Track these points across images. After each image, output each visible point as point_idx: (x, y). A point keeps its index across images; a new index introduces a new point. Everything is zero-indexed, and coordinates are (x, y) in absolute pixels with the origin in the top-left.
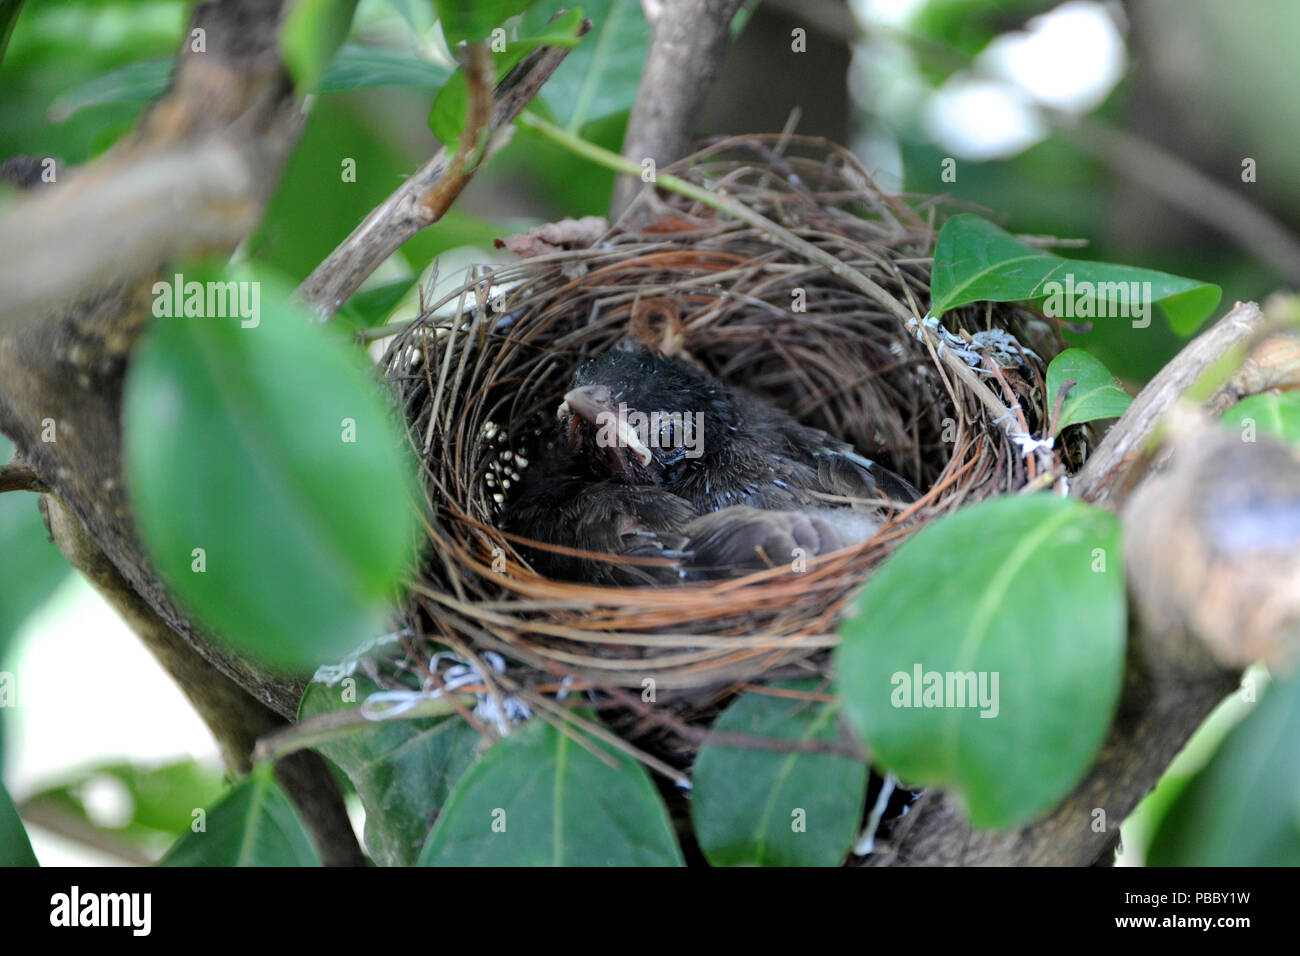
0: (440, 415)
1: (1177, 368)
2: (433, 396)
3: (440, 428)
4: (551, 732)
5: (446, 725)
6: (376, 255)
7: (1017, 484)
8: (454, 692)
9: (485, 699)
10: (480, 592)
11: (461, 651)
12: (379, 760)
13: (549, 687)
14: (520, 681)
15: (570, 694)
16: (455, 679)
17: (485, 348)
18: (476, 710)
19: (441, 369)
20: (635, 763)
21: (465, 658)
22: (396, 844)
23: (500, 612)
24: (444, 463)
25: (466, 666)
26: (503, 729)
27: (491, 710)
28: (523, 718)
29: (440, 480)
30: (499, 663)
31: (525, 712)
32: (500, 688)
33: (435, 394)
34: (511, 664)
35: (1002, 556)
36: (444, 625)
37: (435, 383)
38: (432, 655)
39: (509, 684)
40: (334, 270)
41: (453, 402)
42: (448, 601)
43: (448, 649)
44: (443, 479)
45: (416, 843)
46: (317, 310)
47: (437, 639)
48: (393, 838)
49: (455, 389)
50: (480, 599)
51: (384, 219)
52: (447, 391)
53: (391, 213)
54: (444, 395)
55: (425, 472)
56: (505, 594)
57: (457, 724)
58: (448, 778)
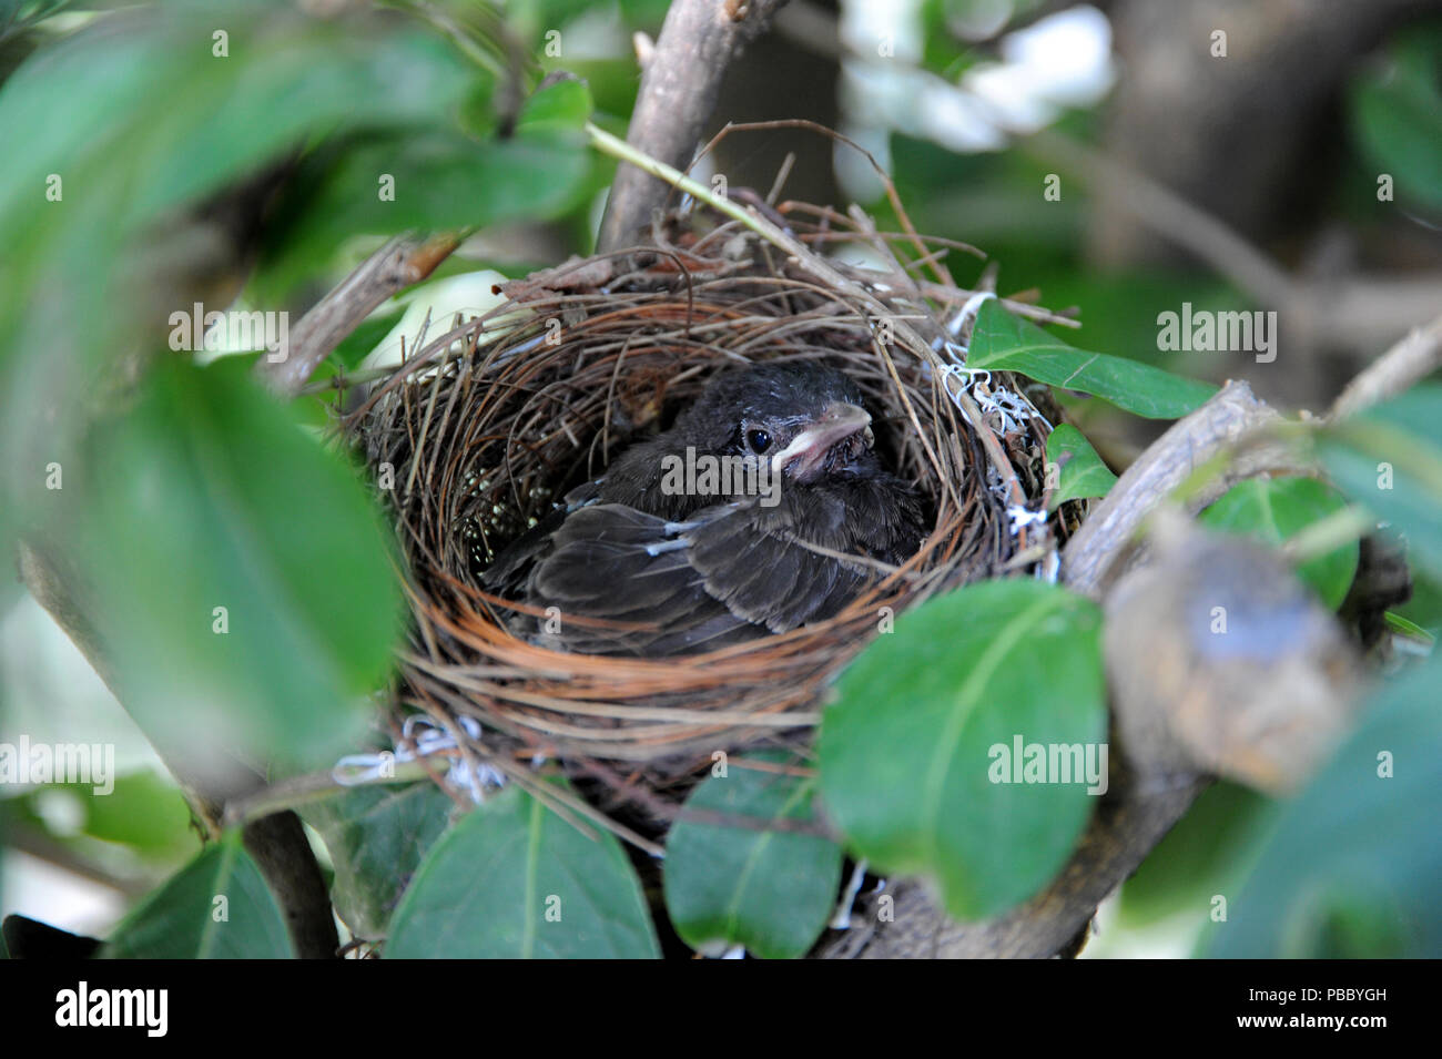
0: (420, 469)
1: (1168, 444)
2: (413, 450)
3: (420, 482)
4: (526, 800)
5: (418, 789)
6: (358, 311)
7: (1003, 557)
8: (426, 757)
9: (459, 762)
10: (457, 655)
11: (435, 715)
12: (349, 822)
13: (524, 753)
14: (494, 747)
15: (545, 763)
16: (430, 743)
17: (470, 399)
18: (448, 777)
19: (422, 423)
20: (608, 835)
21: (439, 722)
22: (365, 906)
23: (477, 678)
24: (423, 517)
25: (441, 731)
26: (477, 795)
27: (466, 775)
28: (496, 786)
29: (418, 533)
30: (474, 729)
31: (499, 779)
32: (475, 753)
33: (416, 447)
34: (487, 729)
35: (985, 645)
36: (420, 689)
37: (416, 434)
38: (405, 719)
39: (484, 751)
40: (315, 326)
41: (435, 455)
42: (424, 665)
43: (422, 712)
44: (422, 534)
45: (386, 906)
46: (298, 366)
47: (412, 702)
48: (361, 900)
49: (438, 441)
50: (456, 663)
51: (369, 275)
52: (429, 444)
53: (375, 272)
54: (425, 448)
55: (403, 525)
56: (483, 660)
57: (429, 789)
58: (419, 843)
